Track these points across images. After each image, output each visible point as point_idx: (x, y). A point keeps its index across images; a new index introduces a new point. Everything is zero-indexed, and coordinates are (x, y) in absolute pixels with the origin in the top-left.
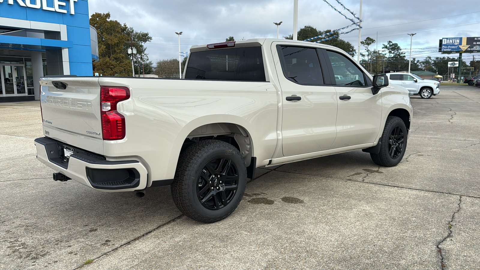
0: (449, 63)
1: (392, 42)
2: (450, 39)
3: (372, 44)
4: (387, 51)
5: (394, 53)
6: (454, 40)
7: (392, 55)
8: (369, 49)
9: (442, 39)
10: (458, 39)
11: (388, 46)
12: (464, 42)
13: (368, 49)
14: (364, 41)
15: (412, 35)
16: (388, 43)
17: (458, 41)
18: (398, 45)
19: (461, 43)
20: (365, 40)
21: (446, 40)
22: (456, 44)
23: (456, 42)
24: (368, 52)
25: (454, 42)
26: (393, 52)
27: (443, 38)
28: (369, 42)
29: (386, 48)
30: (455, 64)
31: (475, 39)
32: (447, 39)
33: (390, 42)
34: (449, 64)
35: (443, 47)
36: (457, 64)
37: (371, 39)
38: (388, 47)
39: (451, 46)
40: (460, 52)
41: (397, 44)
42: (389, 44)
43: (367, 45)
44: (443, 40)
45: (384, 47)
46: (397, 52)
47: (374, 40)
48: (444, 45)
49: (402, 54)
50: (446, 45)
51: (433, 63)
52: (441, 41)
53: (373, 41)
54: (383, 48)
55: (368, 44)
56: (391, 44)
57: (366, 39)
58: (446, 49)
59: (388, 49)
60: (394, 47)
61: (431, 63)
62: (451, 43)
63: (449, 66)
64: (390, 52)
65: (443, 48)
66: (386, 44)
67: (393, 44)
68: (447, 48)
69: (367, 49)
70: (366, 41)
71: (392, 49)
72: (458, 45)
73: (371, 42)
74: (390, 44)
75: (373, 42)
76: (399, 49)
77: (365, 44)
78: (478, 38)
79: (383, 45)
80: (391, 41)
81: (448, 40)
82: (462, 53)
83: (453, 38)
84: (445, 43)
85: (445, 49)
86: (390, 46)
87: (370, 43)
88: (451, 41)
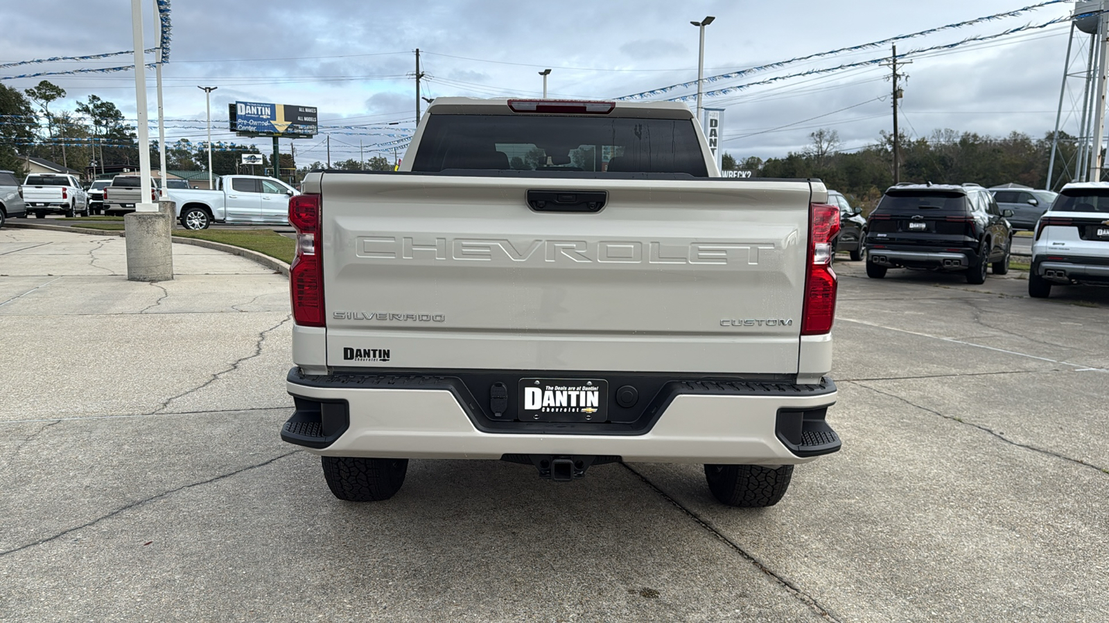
0: (244, 156)
1: (99, 99)
2: (251, 105)
3: (58, 99)
4: (89, 121)
5: (106, 126)
6: (259, 108)
7: (104, 131)
8: (49, 110)
9: (235, 103)
10: (268, 107)
11: (91, 107)
12: (280, 114)
13: (47, 111)
14: (36, 91)
15: (208, 90)
16: (90, 100)
17: (268, 111)
18: (115, 108)
19: (273, 116)
20: (36, 88)
21: (243, 106)
22: (264, 117)
23: (263, 113)
24: (49, 119)
25: (260, 113)
26: (104, 122)
27: (237, 102)
28: (47, 94)
29: (85, 111)
30: (255, 158)
31: (300, 110)
32: (246, 104)
33: (94, 97)
34: (245, 158)
35: (240, 121)
36: (260, 159)
37: (52, 85)
38: (90, 109)
39: (254, 120)
40: (275, 135)
41: (112, 104)
42: (91, 102)
43: (43, 101)
44: (239, 105)
45: (80, 109)
46: (114, 123)
47: (63, 91)
48: (242, 117)
49: (128, 129)
50: (245, 117)
51: (196, 155)
52: (233, 108)
53: (59, 92)
54: (78, 111)
55: (48, 98)
56: (99, 103)
57: (40, 85)
58: (246, 126)
59: (94, 115)
60: (107, 112)
61: (189, 153)
62: (254, 114)
63: (244, 162)
64: (97, 123)
65: (240, 124)
66: (86, 102)
67: (103, 104)
68: (248, 125)
69: (44, 110)
70: (38, 88)
71: (101, 115)
72: (268, 119)
73: (55, 93)
74: (95, 102)
75: (59, 94)
76: (117, 116)
77: (37, 96)
78: (305, 108)
79: (77, 103)
80: (97, 96)
81: (248, 107)
82: (277, 137)
83: (257, 103)
84: (243, 113)
85: (243, 125)
86: (96, 107)
87: (53, 97)
88: (254, 110)
